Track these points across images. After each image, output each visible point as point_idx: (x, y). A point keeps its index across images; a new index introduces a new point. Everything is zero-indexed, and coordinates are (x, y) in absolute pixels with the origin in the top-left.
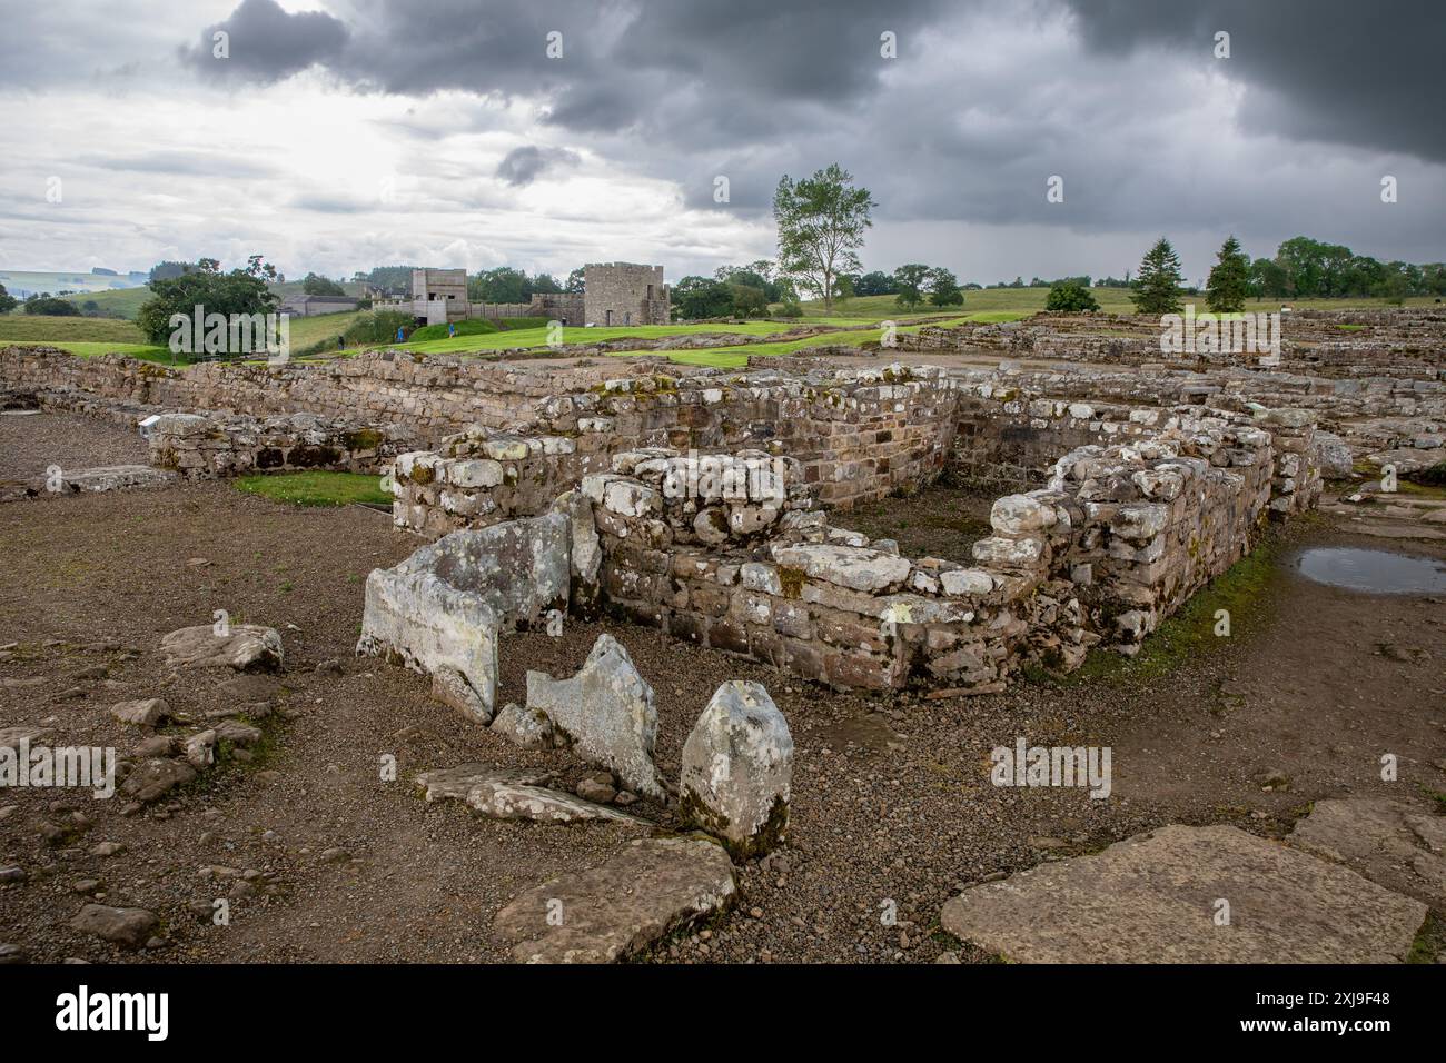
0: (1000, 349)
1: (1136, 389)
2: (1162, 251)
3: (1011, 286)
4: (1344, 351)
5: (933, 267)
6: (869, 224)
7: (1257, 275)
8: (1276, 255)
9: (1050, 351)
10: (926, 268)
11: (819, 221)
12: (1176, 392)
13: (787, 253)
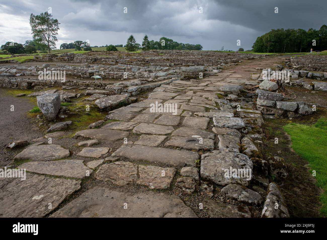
0: (65, 60)
1: (75, 72)
2: (131, 38)
3: (105, 47)
4: (154, 59)
5: (84, 42)
6: (59, 29)
7: (156, 45)
8: (159, 41)
9: (78, 61)
10: (82, 42)
11: (45, 27)
12: (85, 72)
13: (35, 36)
